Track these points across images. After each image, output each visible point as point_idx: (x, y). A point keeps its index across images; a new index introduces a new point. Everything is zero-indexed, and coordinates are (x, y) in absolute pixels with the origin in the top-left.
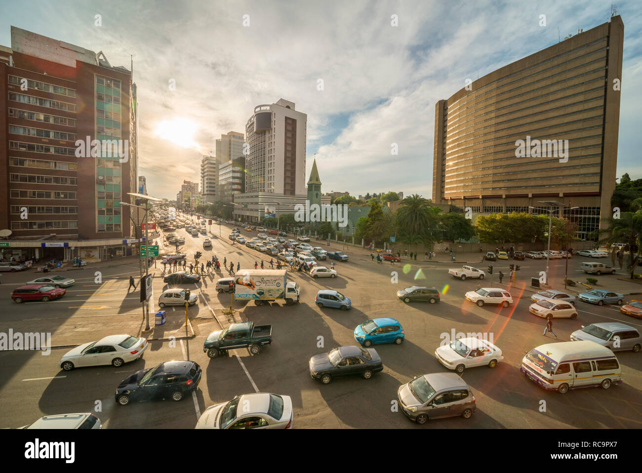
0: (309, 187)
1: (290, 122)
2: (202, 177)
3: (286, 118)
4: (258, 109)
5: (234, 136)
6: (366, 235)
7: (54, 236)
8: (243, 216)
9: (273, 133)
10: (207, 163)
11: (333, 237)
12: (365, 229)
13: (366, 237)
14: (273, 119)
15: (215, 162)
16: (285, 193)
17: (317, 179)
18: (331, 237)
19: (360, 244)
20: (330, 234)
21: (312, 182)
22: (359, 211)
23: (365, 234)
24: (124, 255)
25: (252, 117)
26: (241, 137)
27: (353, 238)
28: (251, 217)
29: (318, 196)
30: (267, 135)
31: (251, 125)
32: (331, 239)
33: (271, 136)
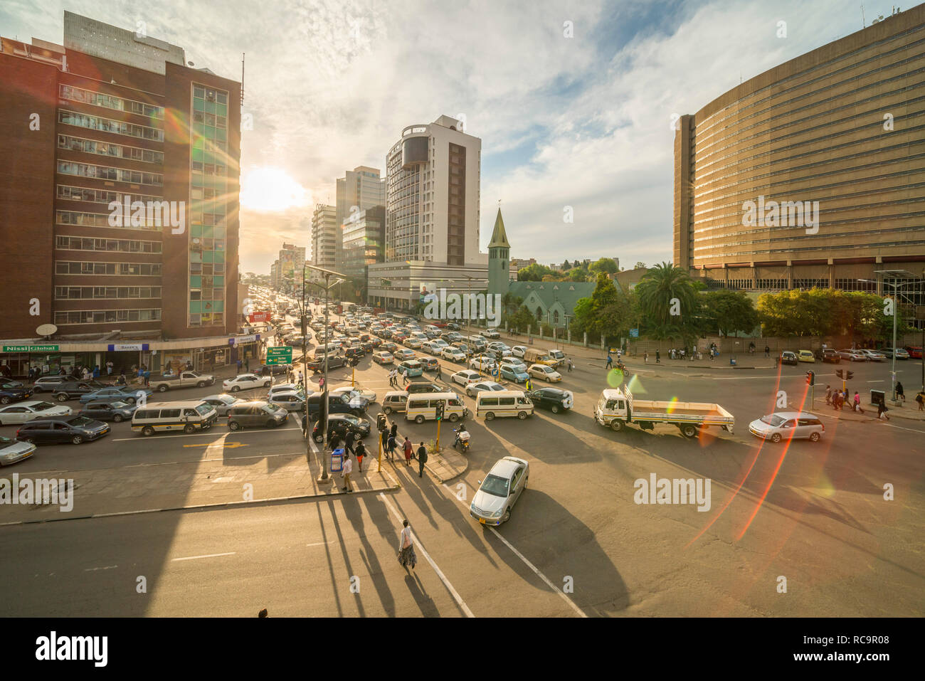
0: (491, 252)
1: (456, 151)
2: (314, 238)
3: (451, 145)
4: (409, 132)
5: (364, 173)
6: (590, 327)
7: (118, 334)
8: (383, 298)
9: (432, 169)
10: (323, 217)
11: (535, 330)
12: (589, 316)
13: (591, 329)
14: (431, 147)
15: (334, 214)
16: (449, 263)
17: (504, 240)
18: (531, 330)
19: (579, 341)
20: (529, 326)
21: (496, 244)
22: (572, 288)
23: (589, 324)
24: (227, 362)
25: (397, 144)
26: (375, 174)
27: (569, 332)
28: (397, 299)
29: (505, 267)
30: (422, 171)
31: (396, 156)
32: (531, 333)
33: (429, 173)
